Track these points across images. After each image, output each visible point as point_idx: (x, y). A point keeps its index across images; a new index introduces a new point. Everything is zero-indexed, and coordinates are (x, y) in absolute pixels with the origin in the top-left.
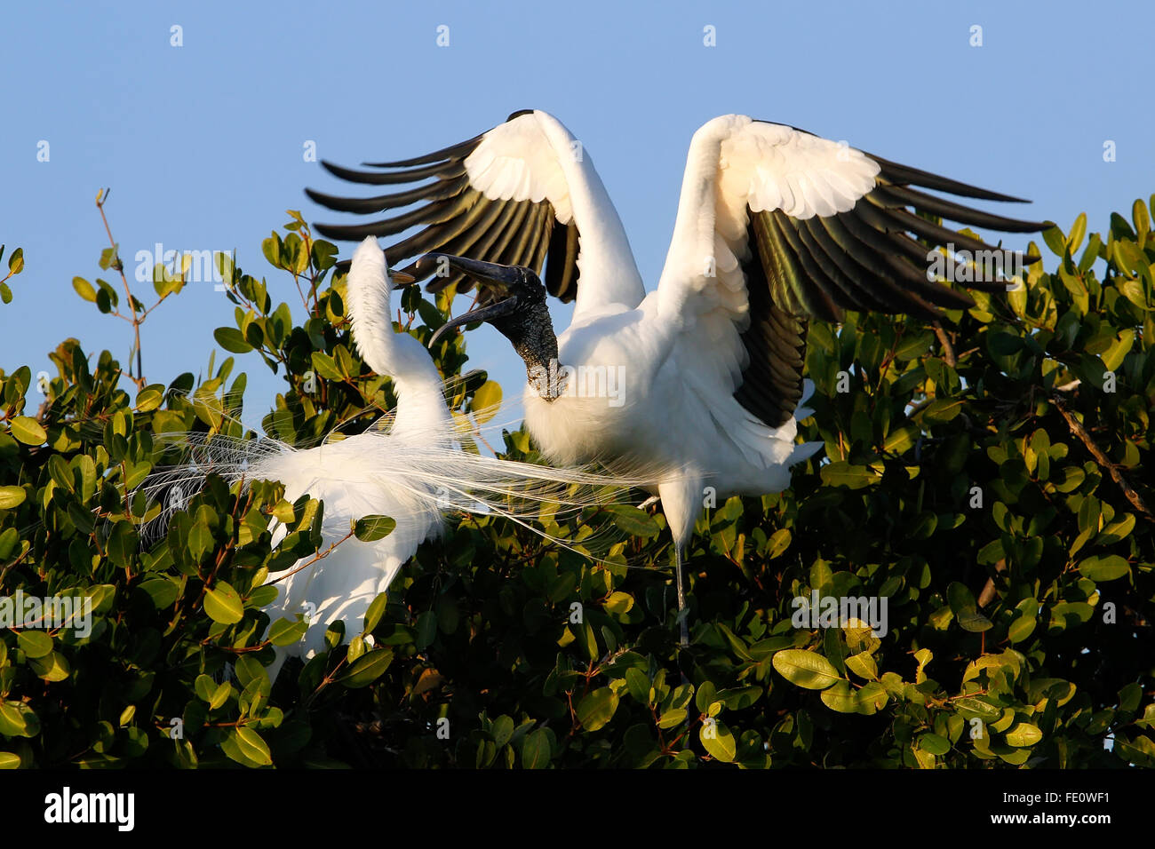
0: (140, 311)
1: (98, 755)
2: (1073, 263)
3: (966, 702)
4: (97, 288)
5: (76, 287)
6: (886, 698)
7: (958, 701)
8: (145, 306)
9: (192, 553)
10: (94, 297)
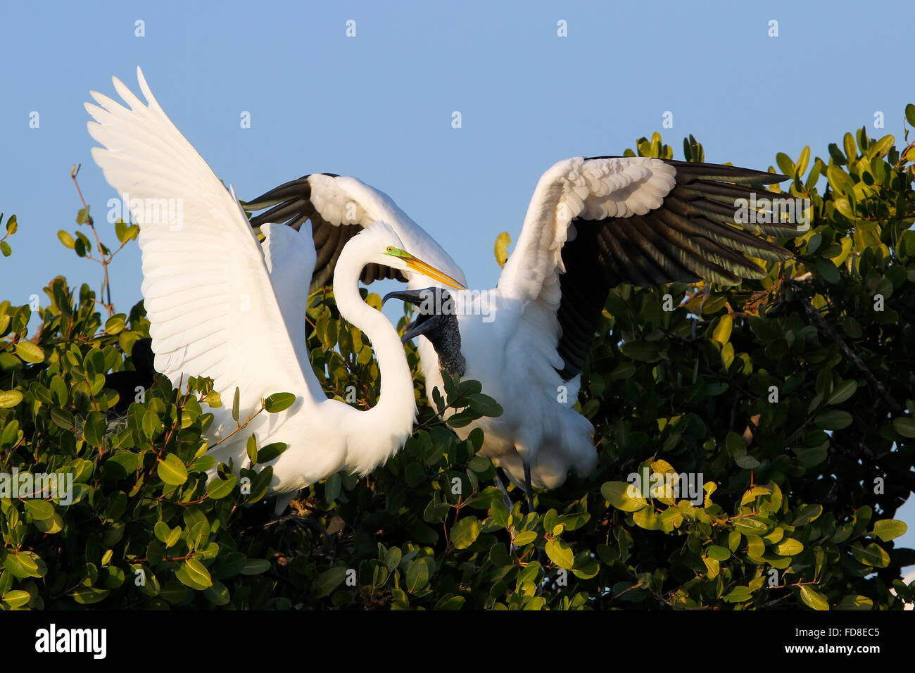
0: (107, 254)
1: (87, 588)
2: (801, 183)
3: (742, 520)
4: (76, 238)
5: (60, 238)
6: (681, 519)
7: (737, 521)
8: (111, 251)
9: (146, 434)
10: (73, 245)
